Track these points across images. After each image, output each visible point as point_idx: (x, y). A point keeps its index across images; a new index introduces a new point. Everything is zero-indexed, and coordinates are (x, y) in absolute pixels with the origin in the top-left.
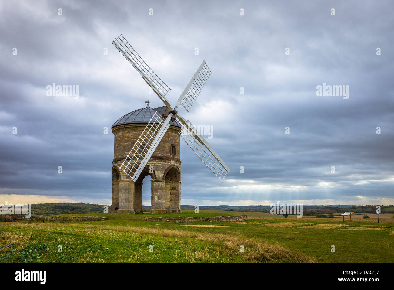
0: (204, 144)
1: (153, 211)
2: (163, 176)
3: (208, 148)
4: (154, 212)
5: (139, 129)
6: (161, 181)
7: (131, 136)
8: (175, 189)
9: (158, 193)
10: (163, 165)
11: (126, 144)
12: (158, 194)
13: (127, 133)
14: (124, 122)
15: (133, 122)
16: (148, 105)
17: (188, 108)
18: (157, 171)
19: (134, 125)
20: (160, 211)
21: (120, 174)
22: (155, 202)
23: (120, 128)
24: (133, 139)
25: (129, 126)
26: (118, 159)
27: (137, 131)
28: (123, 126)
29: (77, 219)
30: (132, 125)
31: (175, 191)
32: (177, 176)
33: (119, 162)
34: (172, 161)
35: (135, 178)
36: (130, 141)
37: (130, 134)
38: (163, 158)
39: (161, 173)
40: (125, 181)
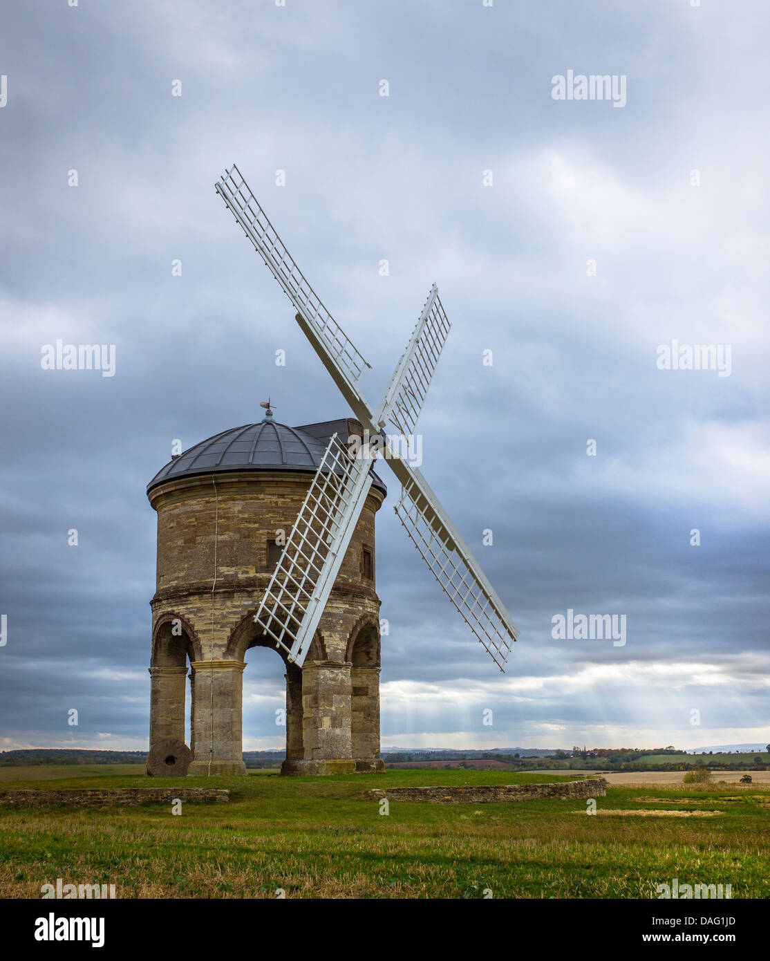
0: (458, 551)
1: (321, 765)
2: (345, 648)
3: (468, 562)
4: (324, 769)
5: (268, 489)
6: (340, 666)
7: (240, 512)
8: (366, 694)
9: (331, 706)
10: (345, 612)
11: (221, 538)
12: (333, 709)
13: (224, 501)
14: (217, 465)
15: (249, 464)
16: (269, 414)
17: (405, 429)
18: (328, 633)
19: (251, 476)
20: (341, 766)
21: (198, 640)
22: (324, 737)
23: (197, 483)
24: (249, 522)
25: (233, 480)
26: (188, 590)
27: (261, 496)
28: (211, 479)
29: (118, 799)
30: (245, 476)
31: (364, 701)
32: (371, 650)
33: (191, 598)
34: (367, 601)
35: (300, 652)
36: (238, 530)
37: (237, 507)
38: (343, 589)
39: (341, 640)
40: (221, 665)
